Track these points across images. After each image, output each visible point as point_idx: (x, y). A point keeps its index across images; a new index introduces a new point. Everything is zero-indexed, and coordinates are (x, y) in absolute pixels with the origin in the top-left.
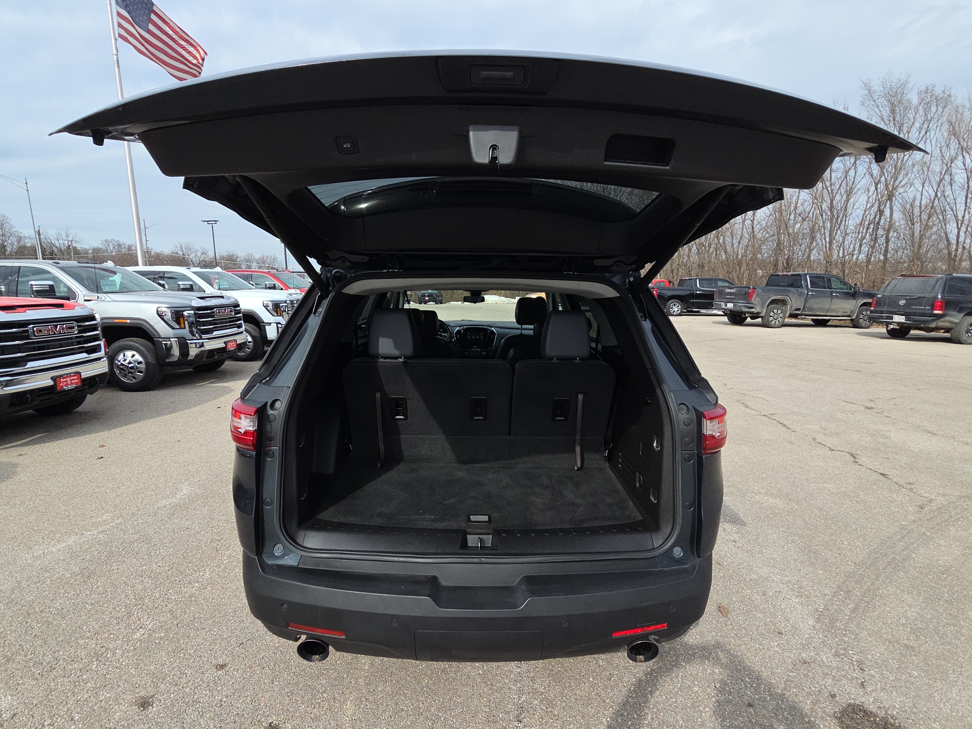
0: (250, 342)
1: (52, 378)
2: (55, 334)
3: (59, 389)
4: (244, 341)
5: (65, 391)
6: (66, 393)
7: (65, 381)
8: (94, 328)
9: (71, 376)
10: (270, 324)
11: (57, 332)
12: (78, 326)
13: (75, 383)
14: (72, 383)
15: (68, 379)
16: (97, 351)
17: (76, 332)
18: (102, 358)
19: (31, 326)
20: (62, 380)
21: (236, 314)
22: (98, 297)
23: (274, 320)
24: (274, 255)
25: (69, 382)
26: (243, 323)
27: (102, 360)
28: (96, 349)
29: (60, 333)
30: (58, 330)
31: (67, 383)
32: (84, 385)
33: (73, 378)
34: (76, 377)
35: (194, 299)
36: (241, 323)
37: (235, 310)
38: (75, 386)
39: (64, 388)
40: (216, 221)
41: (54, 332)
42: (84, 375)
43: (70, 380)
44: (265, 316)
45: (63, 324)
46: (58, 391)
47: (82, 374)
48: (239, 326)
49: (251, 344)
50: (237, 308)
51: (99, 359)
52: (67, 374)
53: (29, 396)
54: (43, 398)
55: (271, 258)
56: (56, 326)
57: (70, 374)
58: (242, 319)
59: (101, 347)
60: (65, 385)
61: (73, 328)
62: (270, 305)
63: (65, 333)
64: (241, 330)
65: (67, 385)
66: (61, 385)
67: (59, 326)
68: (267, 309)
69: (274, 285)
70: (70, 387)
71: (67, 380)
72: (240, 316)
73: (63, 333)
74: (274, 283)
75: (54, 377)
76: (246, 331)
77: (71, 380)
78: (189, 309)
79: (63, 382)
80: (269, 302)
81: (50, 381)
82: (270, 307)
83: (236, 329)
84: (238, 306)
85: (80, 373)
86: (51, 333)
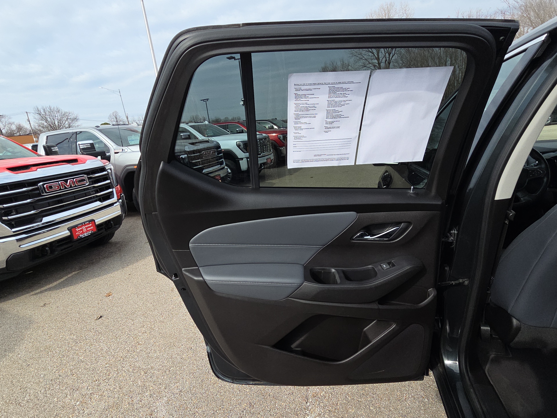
0: (230, 173)
1: (68, 229)
2: (66, 188)
3: (75, 238)
4: (225, 174)
5: (81, 238)
6: (82, 240)
7: (81, 230)
8: (106, 178)
9: (85, 225)
10: (242, 159)
11: (68, 186)
12: (89, 178)
13: (90, 230)
14: (87, 231)
15: (84, 227)
16: (111, 197)
17: (87, 184)
18: (116, 203)
19: (41, 184)
20: (77, 230)
21: (218, 154)
22: (123, 149)
23: (245, 156)
24: (239, 117)
25: (85, 230)
26: (224, 160)
27: (115, 205)
28: (109, 196)
29: (71, 187)
30: (68, 184)
31: (83, 231)
32: (99, 230)
33: (88, 226)
34: (91, 225)
35: (187, 145)
36: (223, 161)
37: (217, 151)
38: (90, 232)
39: (81, 236)
40: (207, 99)
41: (65, 187)
42: (98, 221)
43: (85, 228)
44: (239, 154)
45: (73, 179)
46: (74, 240)
47: (96, 221)
48: (221, 163)
49: (231, 174)
50: (219, 150)
51: (112, 205)
52: (82, 224)
53: (47, 249)
54: (63, 248)
55: (237, 118)
56: (66, 181)
57: (84, 223)
58: (223, 157)
59: (113, 193)
60: (81, 233)
61: (84, 180)
62: (242, 144)
63: (76, 186)
64: (222, 166)
65: (83, 233)
66: (77, 234)
67: (69, 180)
68: (239, 148)
69: (242, 130)
70: (86, 235)
71: (82, 229)
72: (222, 155)
73: (73, 187)
74: (242, 129)
75: (69, 228)
76: (226, 165)
77: (87, 228)
78: (183, 153)
79: (79, 231)
80: (240, 143)
81: (68, 231)
82: (242, 146)
83: (220, 165)
84: (219, 147)
85: (94, 221)
86: (62, 188)
